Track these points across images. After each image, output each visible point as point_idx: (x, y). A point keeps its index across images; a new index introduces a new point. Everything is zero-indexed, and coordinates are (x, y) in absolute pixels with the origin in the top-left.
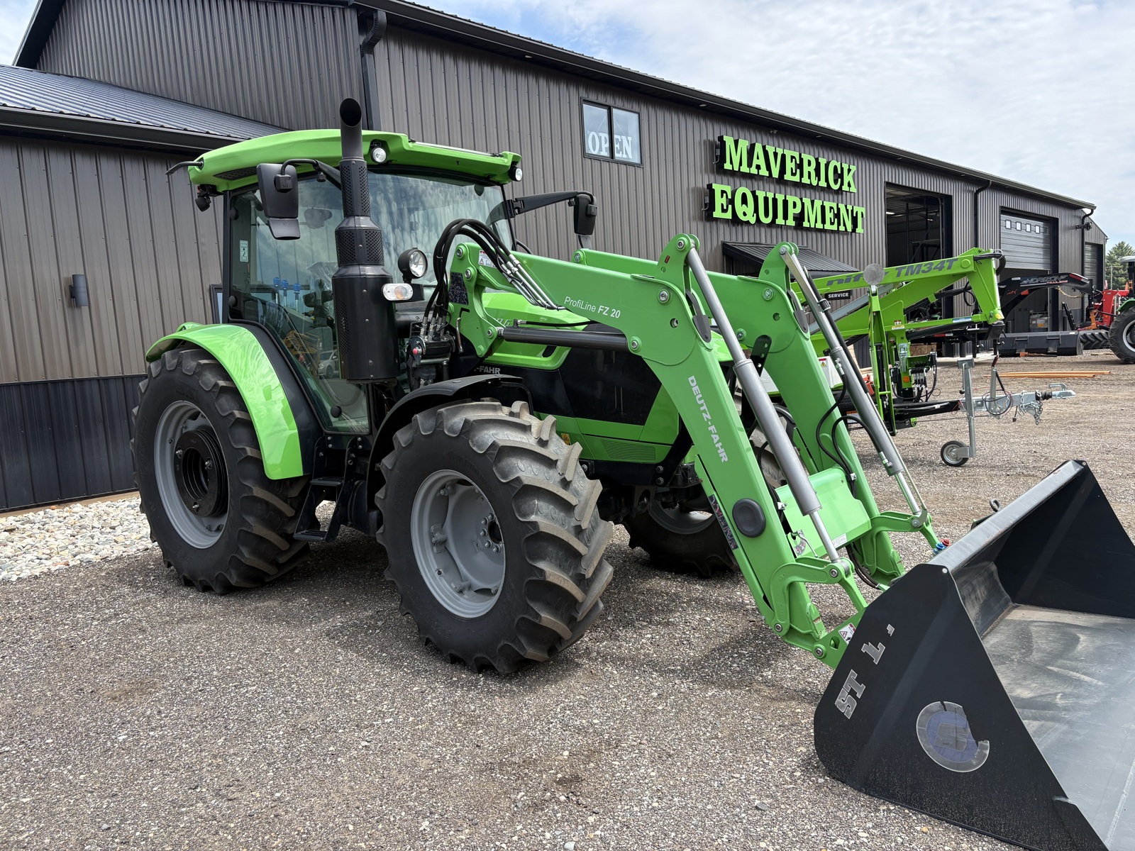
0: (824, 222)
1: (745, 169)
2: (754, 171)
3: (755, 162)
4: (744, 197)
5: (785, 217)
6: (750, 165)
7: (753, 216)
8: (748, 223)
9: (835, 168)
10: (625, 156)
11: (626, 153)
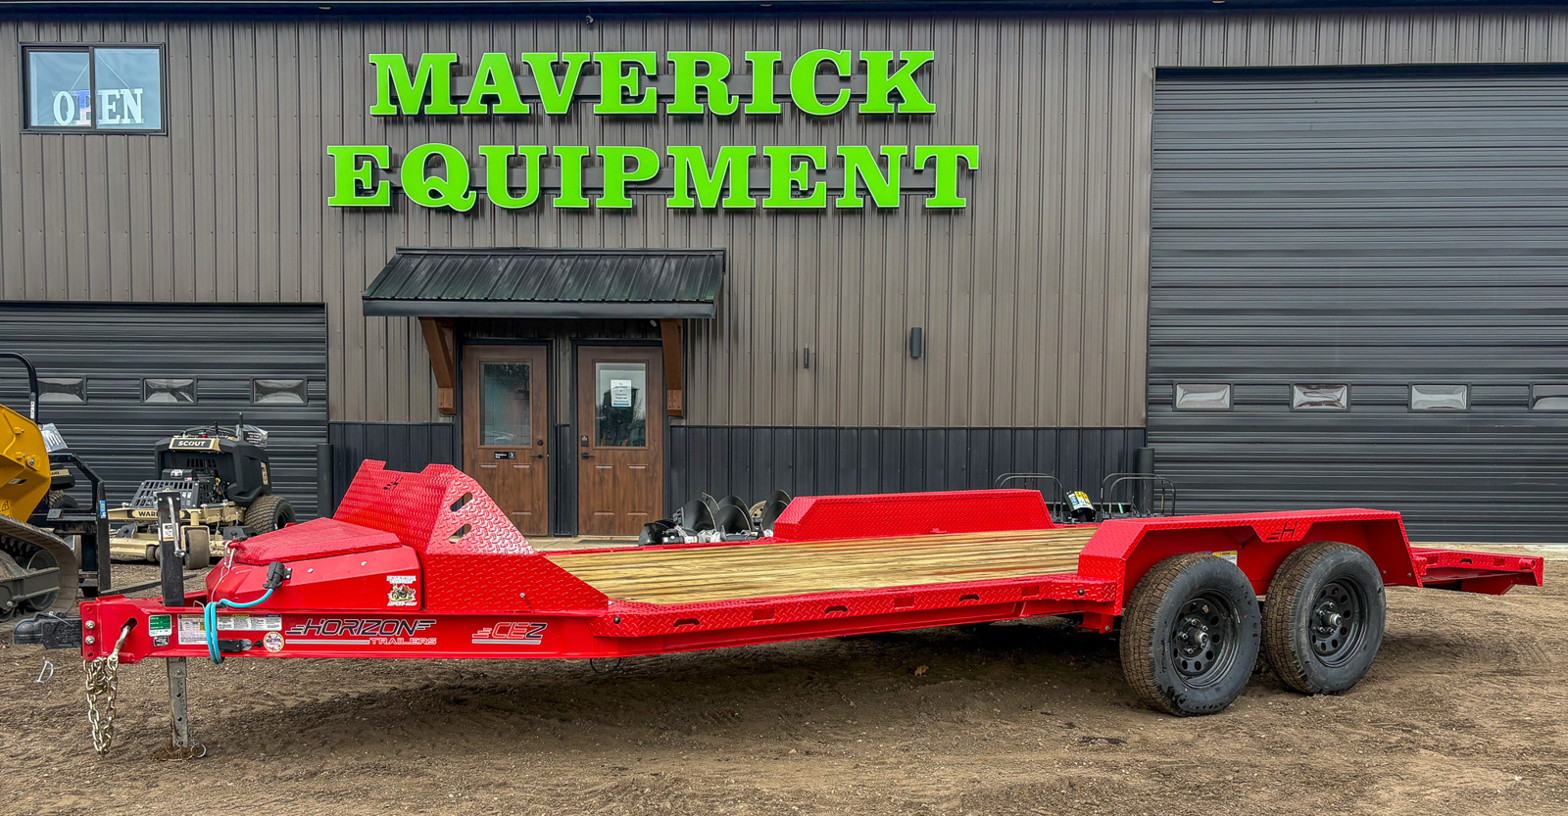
0: (759, 191)
1: (441, 105)
2: (474, 106)
3: (479, 88)
4: (434, 164)
5: (590, 192)
7: (466, 195)
8: (447, 211)
9: (826, 68)
10: (127, 121)
11: (131, 116)
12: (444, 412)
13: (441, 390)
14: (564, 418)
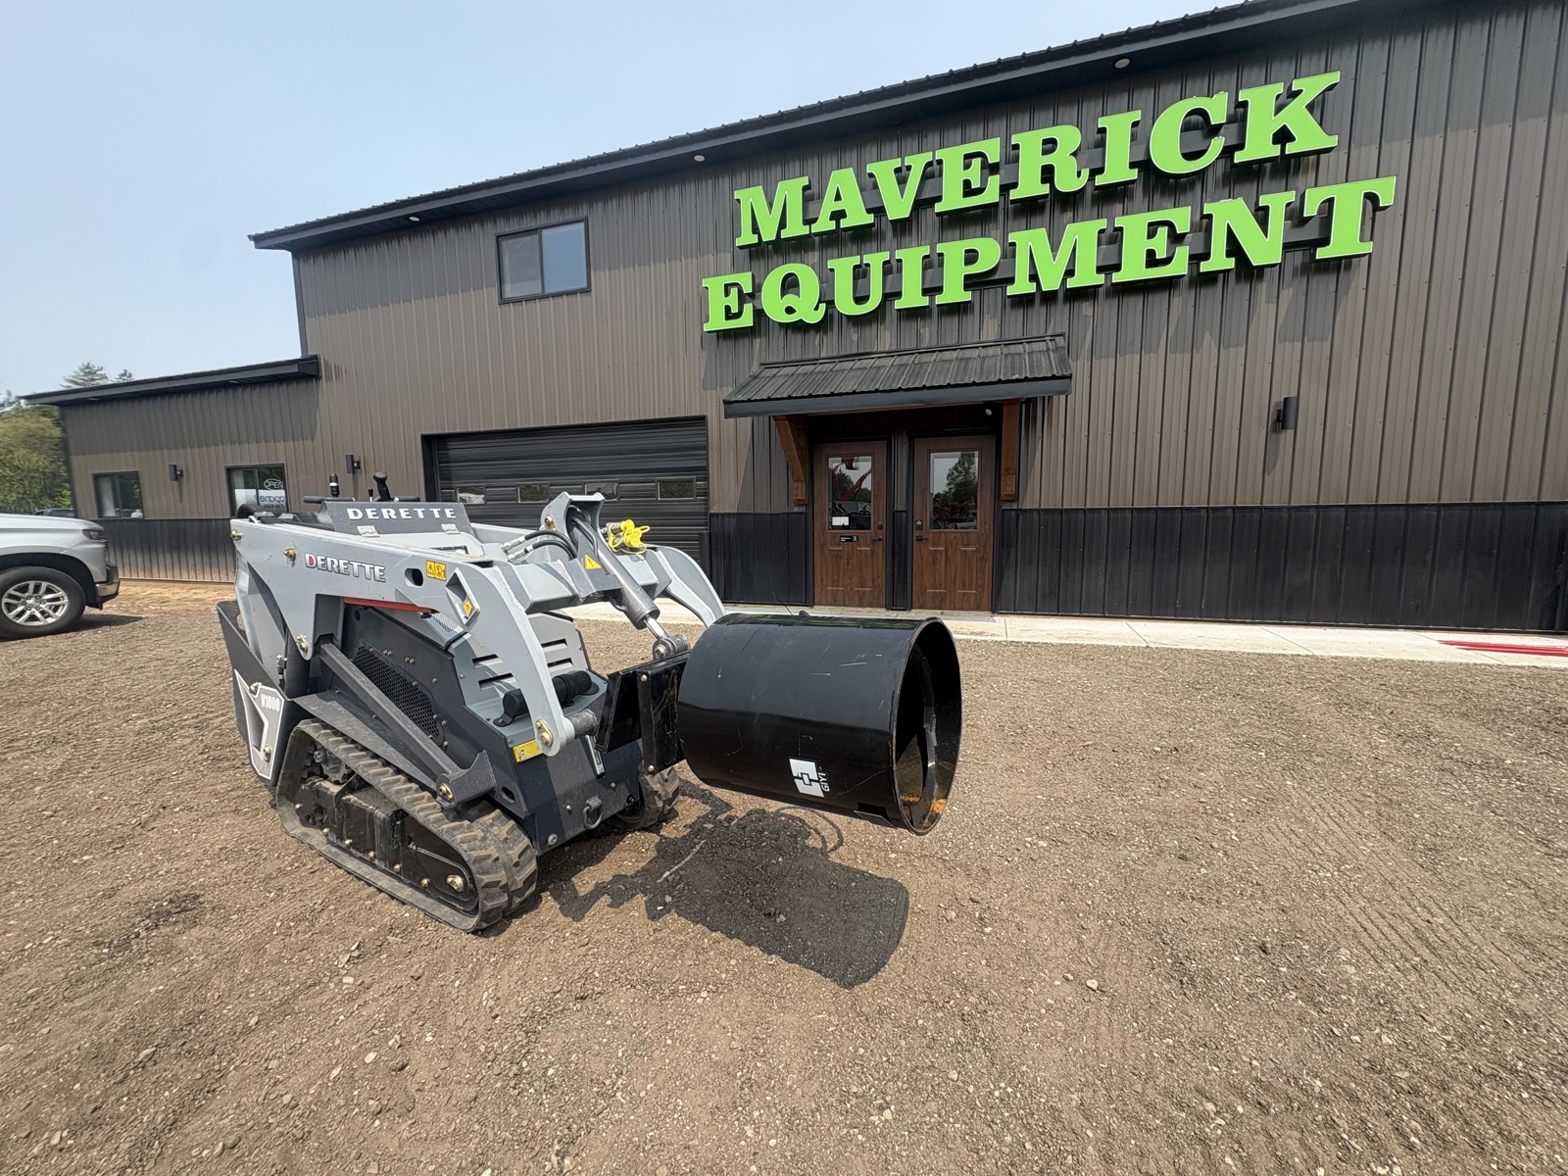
0: (1110, 267)
1: (796, 228)
2: (824, 224)
3: (829, 205)
4: (789, 283)
5: (930, 291)
6: (808, 222)
7: (816, 308)
8: (801, 324)
12: (799, 503)
13: (795, 484)
14: (900, 505)
